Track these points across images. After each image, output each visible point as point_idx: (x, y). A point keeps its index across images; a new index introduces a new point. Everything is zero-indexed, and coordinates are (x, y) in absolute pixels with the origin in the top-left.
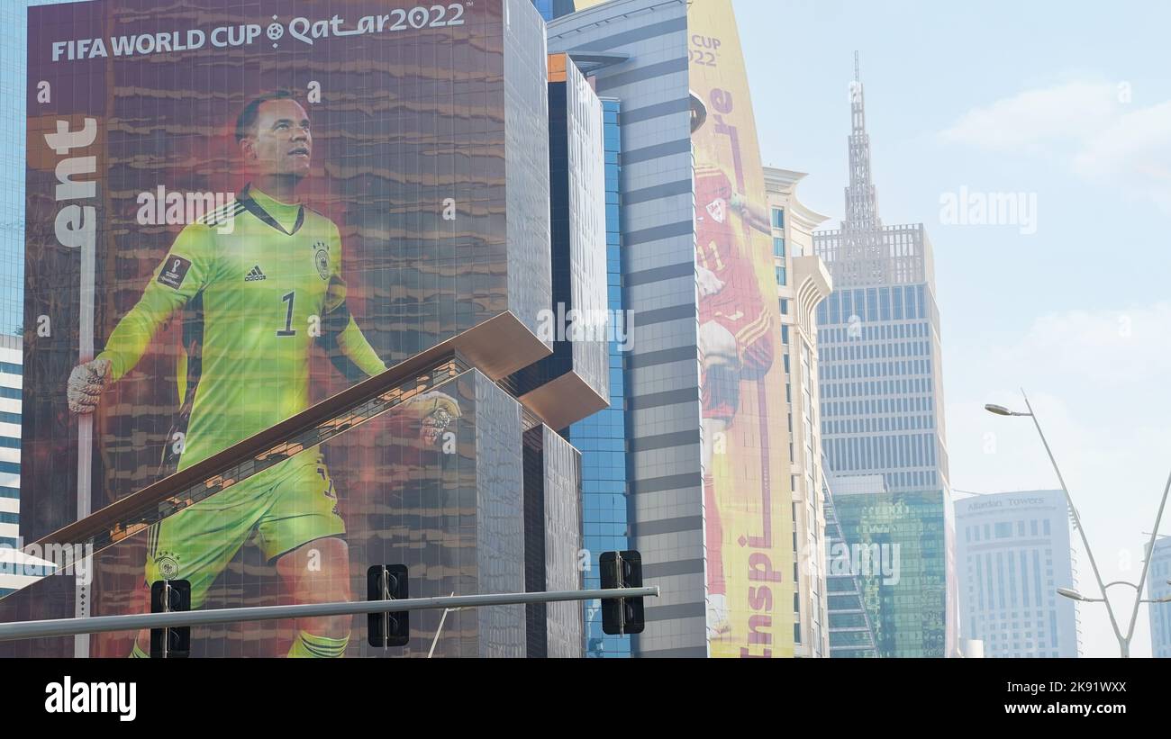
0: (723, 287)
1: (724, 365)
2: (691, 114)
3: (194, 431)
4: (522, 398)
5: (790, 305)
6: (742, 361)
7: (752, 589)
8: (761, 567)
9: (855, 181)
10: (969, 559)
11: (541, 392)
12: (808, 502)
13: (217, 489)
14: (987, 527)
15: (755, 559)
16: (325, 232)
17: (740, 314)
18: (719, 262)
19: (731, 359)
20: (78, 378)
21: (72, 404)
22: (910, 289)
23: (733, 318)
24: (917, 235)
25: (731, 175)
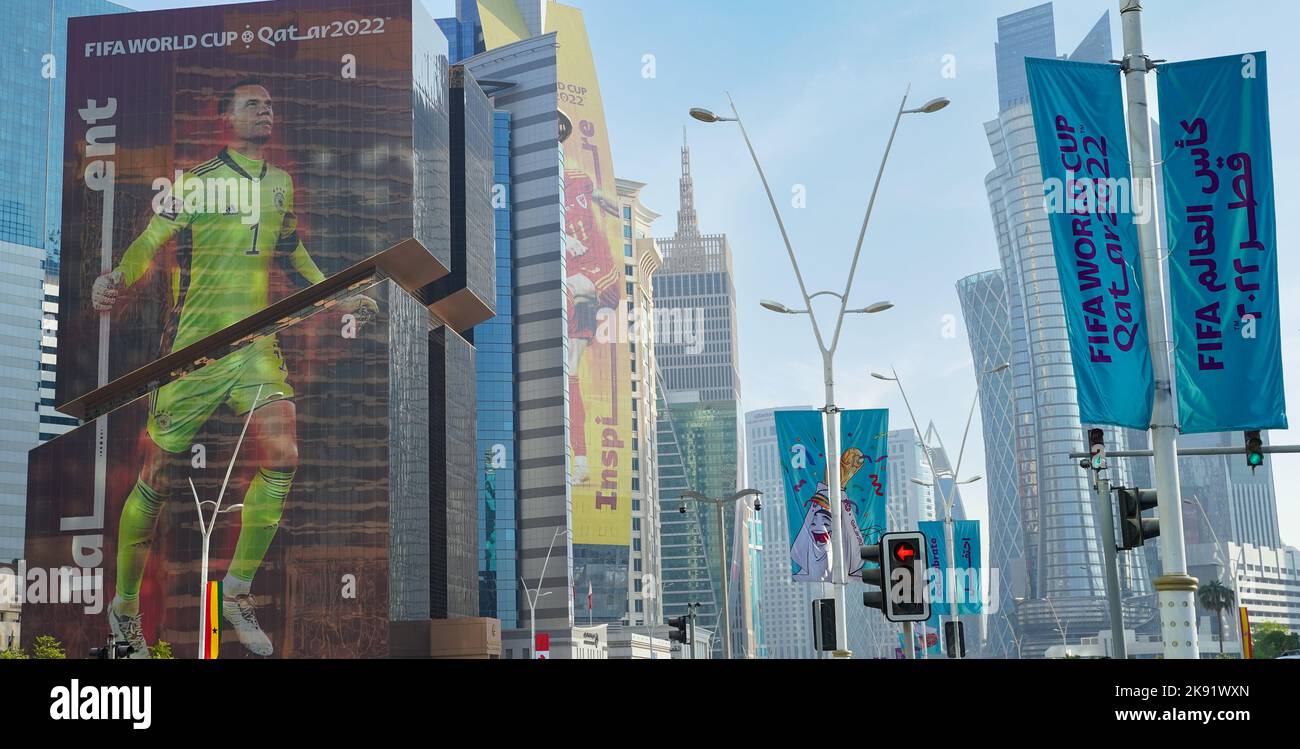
0: (587, 251)
1: (586, 303)
2: (562, 127)
3: (184, 323)
4: (430, 307)
5: (634, 269)
6: (599, 299)
7: (604, 453)
8: (610, 438)
9: (683, 207)
10: (754, 448)
11: (445, 302)
12: (645, 400)
13: (202, 365)
14: (765, 429)
15: (606, 432)
16: (282, 182)
17: (598, 270)
18: (584, 234)
19: (592, 299)
20: (100, 285)
21: (95, 304)
22: (717, 275)
23: (593, 272)
24: (722, 241)
25: (593, 177)
